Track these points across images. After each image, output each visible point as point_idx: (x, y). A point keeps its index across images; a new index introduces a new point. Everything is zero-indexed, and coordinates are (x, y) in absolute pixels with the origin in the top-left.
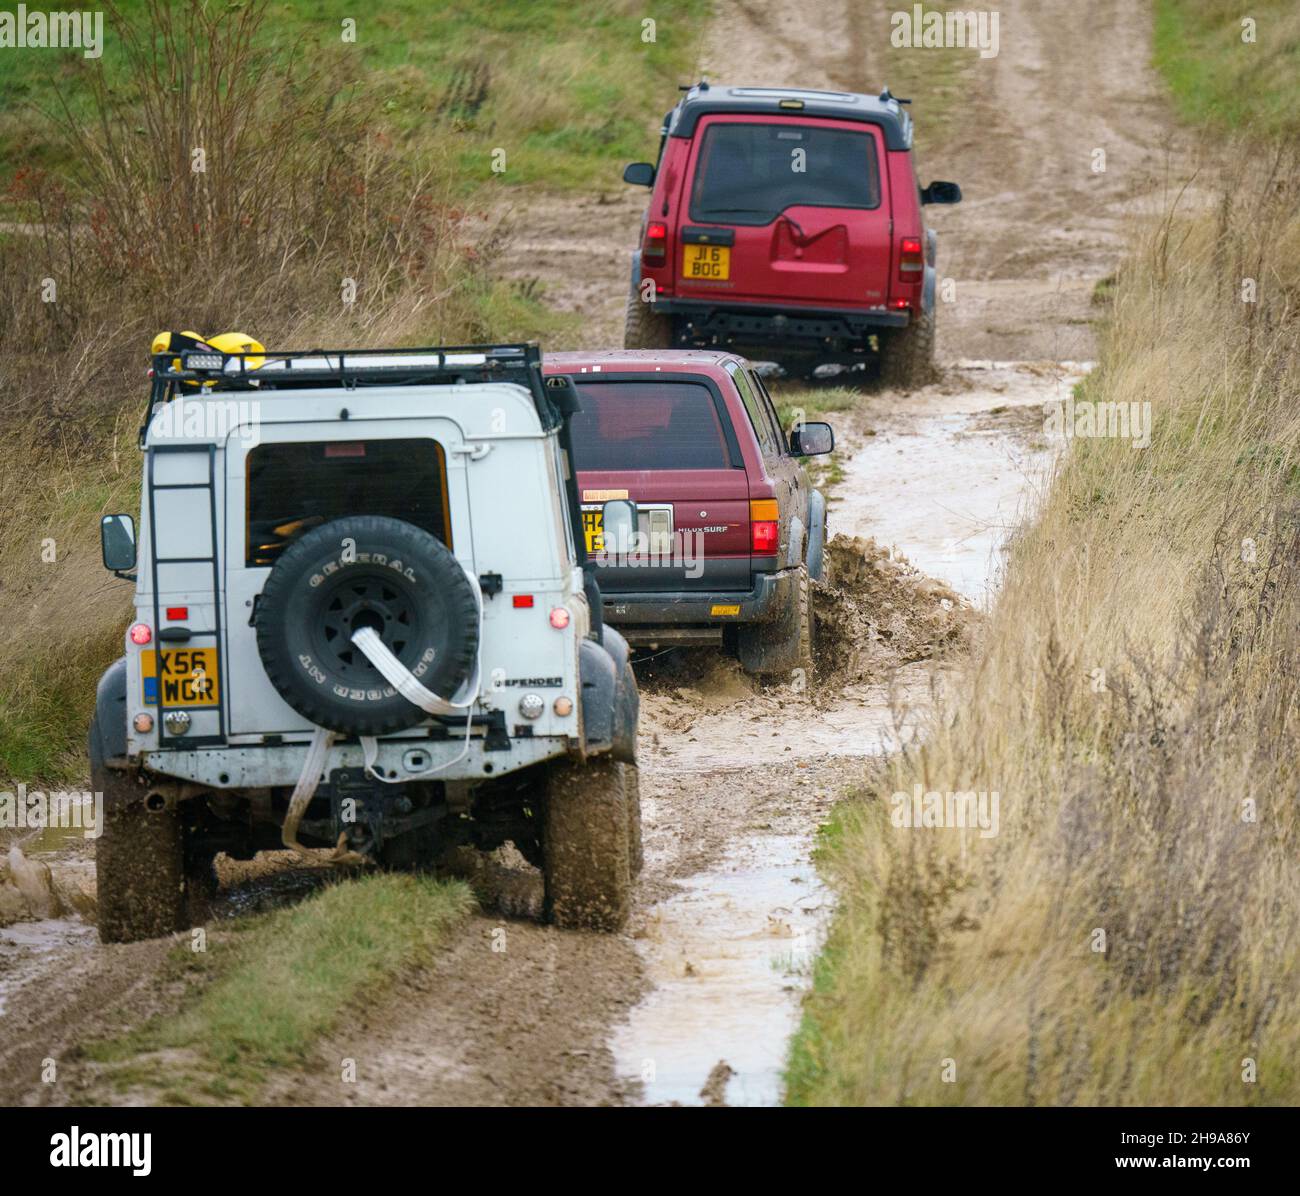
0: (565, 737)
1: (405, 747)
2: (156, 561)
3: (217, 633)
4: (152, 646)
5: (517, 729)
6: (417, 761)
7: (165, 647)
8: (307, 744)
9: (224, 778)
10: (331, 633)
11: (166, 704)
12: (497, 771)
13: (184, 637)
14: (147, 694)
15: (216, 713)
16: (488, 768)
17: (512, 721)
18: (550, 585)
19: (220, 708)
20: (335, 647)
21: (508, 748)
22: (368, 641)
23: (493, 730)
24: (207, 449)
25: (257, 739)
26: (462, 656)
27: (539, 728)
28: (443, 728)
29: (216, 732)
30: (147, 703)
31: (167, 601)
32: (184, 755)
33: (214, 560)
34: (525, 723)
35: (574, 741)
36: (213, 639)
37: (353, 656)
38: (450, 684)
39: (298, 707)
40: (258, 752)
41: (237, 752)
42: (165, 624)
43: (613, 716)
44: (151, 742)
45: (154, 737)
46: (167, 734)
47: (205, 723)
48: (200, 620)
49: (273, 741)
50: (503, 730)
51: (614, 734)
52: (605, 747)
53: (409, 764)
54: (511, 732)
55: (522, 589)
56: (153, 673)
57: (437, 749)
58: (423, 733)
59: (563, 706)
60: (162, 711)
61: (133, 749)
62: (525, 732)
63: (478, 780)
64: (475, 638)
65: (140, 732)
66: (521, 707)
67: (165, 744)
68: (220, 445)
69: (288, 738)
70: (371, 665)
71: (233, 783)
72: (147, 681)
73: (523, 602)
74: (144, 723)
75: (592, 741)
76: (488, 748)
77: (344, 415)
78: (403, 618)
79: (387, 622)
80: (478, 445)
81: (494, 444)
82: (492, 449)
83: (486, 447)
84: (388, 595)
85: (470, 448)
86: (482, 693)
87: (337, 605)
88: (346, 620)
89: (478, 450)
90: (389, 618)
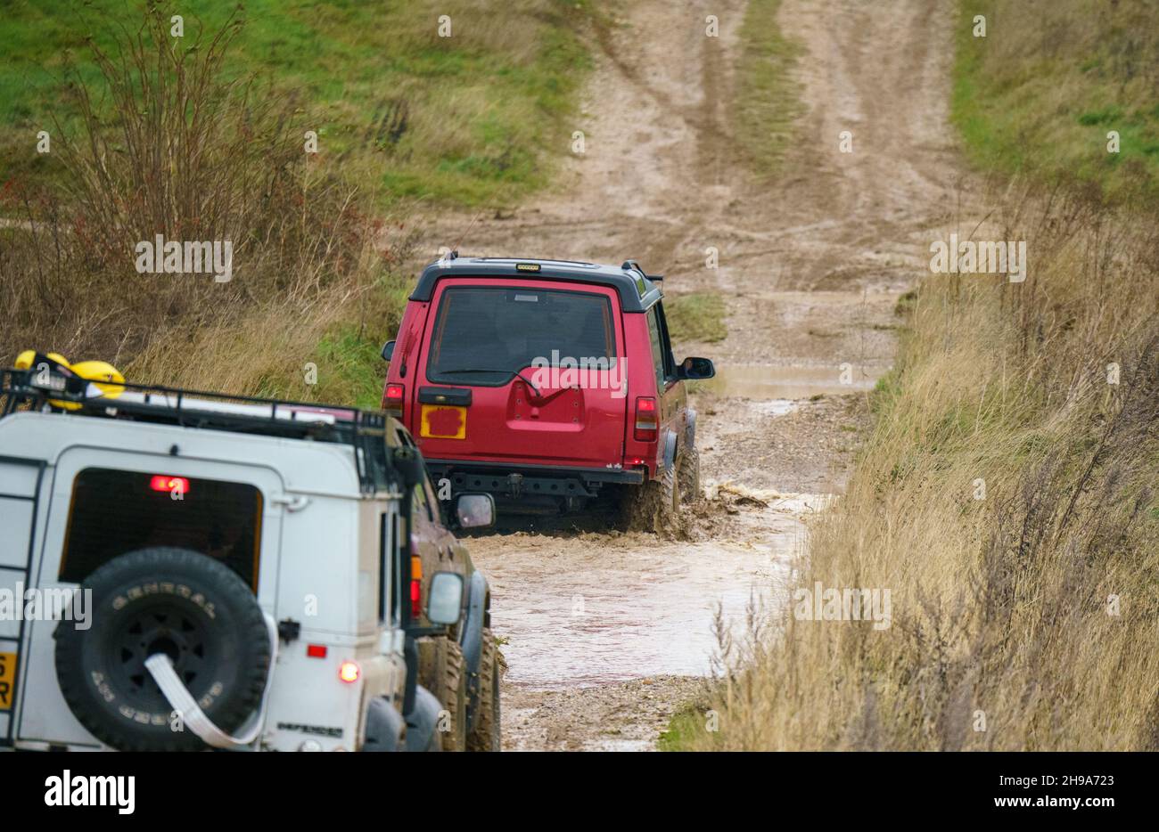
3: (19, 640)
10: (126, 655)
15: (7, 716)
18: (344, 639)
19: (11, 712)
20: (129, 668)
22: (161, 668)
24: (39, 464)
25: (44, 747)
26: (247, 695)
29: (4, 735)
33: (28, 571)
36: (14, 645)
37: (144, 680)
38: (232, 718)
39: (84, 720)
48: (5, 626)
55: (318, 639)
64: (262, 679)
68: (52, 462)
70: (159, 691)
73: (317, 652)
77: (174, 451)
78: (199, 651)
79: (183, 653)
80: (297, 496)
81: (312, 498)
82: (309, 502)
83: (303, 500)
84: (187, 627)
85: (288, 499)
86: (265, 733)
87: (136, 629)
88: (143, 645)
89: (296, 502)
90: (185, 648)
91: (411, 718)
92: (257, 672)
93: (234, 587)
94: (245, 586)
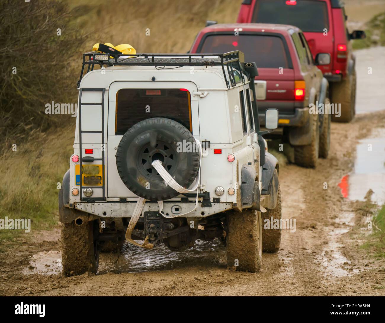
0: (232, 202)
1: (172, 204)
2: (81, 132)
3: (103, 159)
4: (79, 163)
5: (214, 199)
6: (177, 210)
7: (83, 163)
8: (136, 202)
9: (105, 214)
10: (144, 161)
11: (83, 186)
12: (206, 215)
13: (91, 160)
14: (77, 181)
15: (102, 189)
16: (203, 213)
17: (212, 196)
18: (228, 146)
19: (103, 188)
20: (146, 166)
21: (210, 206)
22: (157, 165)
23: (205, 199)
24: (102, 90)
25: (118, 199)
26: (192, 172)
27: (222, 199)
28: (186, 198)
29: (102, 196)
30: (77, 184)
31: (85, 147)
32: (90, 204)
33: (103, 132)
34: (217, 197)
35: (235, 204)
36: (101, 161)
37: (151, 170)
38: (187, 182)
39: (130, 189)
40: (118, 204)
41: (110, 204)
42: (84, 155)
43: (253, 194)
44: (78, 199)
45: (79, 197)
46: (83, 196)
47: (98, 193)
48: (97, 155)
49: (123, 200)
50: (209, 199)
51: (253, 201)
52: (249, 206)
53: (174, 210)
54: (211, 200)
55: (218, 147)
56: (79, 174)
57: (184, 206)
58: (179, 199)
59: (231, 191)
60: (81, 188)
61: (71, 202)
62: (217, 201)
63: (200, 218)
64: (197, 165)
65: (74, 195)
66: (216, 191)
67: (83, 200)
68: (107, 89)
69: (129, 199)
70: (158, 174)
71: (108, 215)
72: (77, 176)
73: (218, 152)
74: (75, 192)
75: (244, 204)
76: (203, 206)
77: (153, 79)
78: (171, 157)
79: (165, 158)
80: (203, 92)
81: (209, 92)
82: (208, 94)
83: (206, 93)
84: (166, 148)
85: (200, 93)
86: (201, 186)
87: (147, 151)
88: (150, 157)
89: (203, 94)
90: (166, 156)
91: (264, 167)
92: (194, 163)
93: (182, 131)
94: (186, 130)
